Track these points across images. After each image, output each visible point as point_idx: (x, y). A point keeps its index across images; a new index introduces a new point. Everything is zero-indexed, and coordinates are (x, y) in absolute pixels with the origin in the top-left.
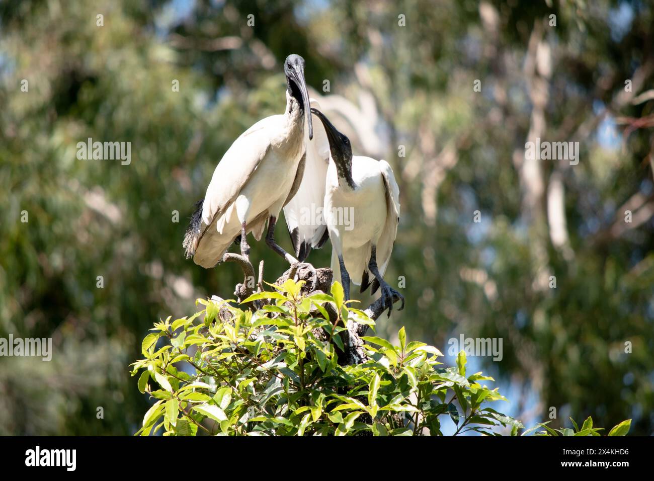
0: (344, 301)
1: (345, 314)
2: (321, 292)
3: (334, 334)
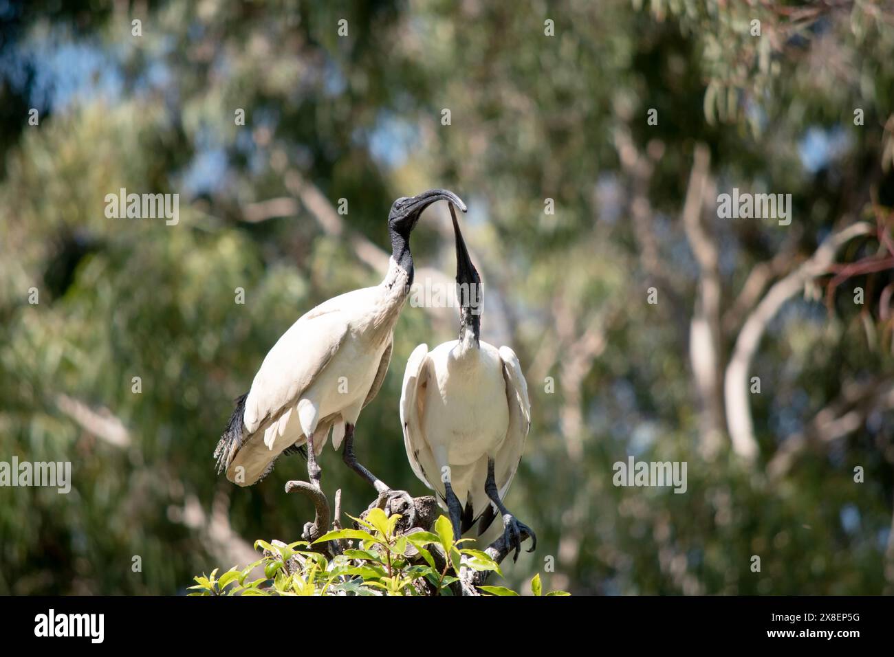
0: (454, 542)
1: (457, 559)
2: (421, 530)
3: (443, 587)
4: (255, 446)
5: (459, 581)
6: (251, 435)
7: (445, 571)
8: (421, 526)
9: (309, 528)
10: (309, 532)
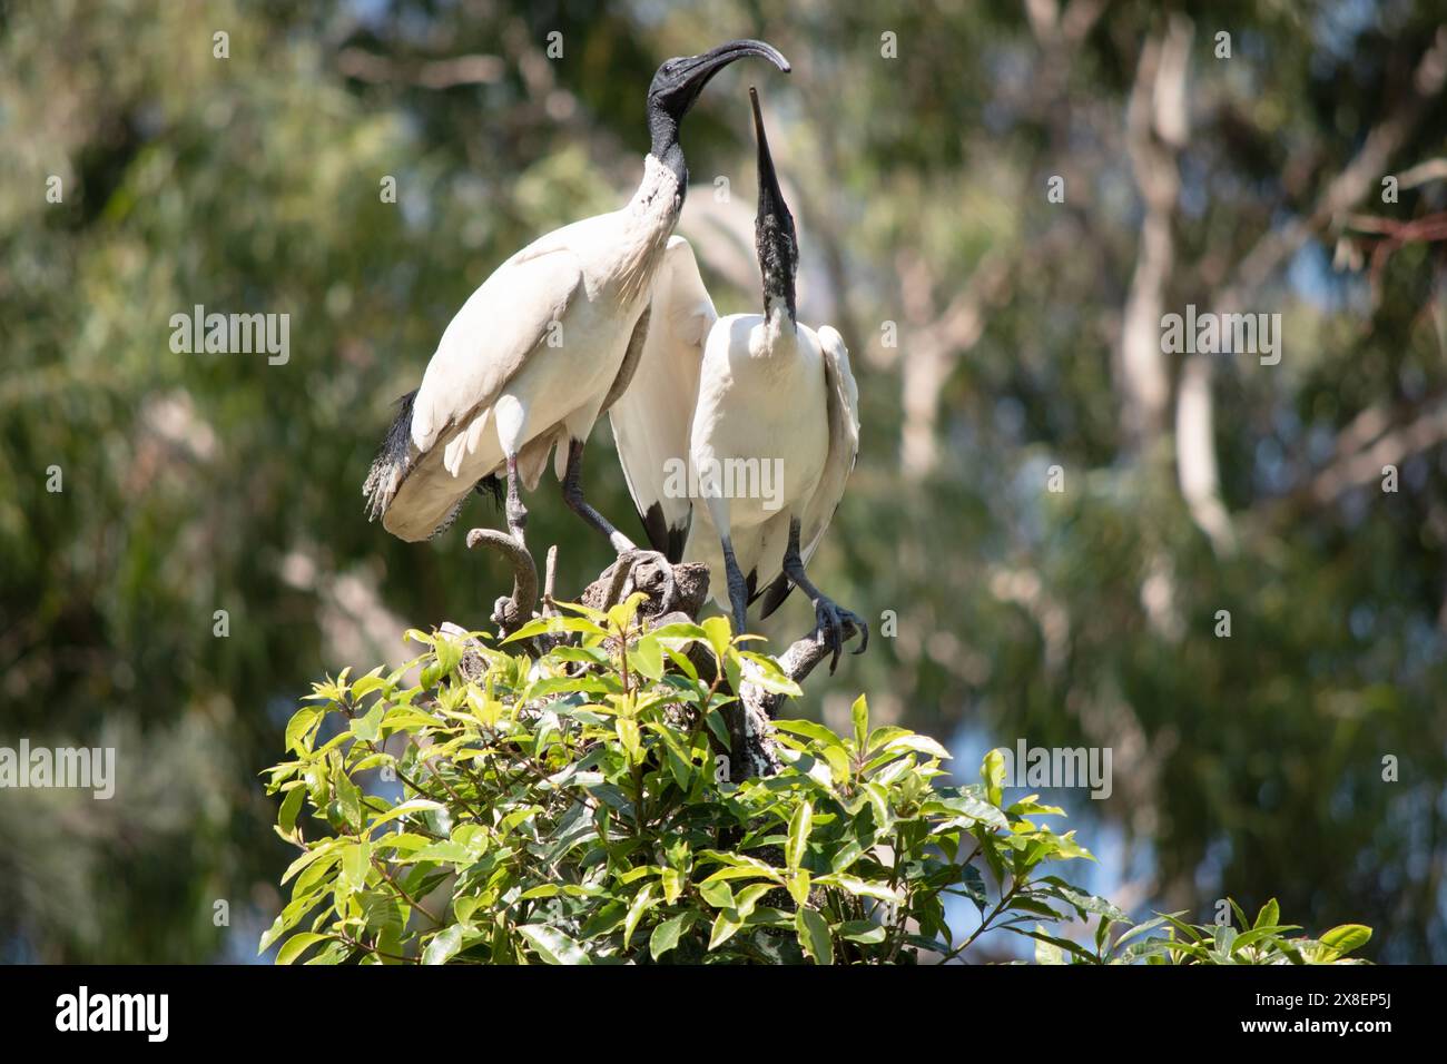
0: (731, 638)
1: (735, 667)
2: (681, 617)
3: (711, 709)
4: (430, 473)
5: (741, 701)
6: (423, 455)
7: (715, 684)
8: (684, 610)
9: (504, 606)
10: (503, 612)
